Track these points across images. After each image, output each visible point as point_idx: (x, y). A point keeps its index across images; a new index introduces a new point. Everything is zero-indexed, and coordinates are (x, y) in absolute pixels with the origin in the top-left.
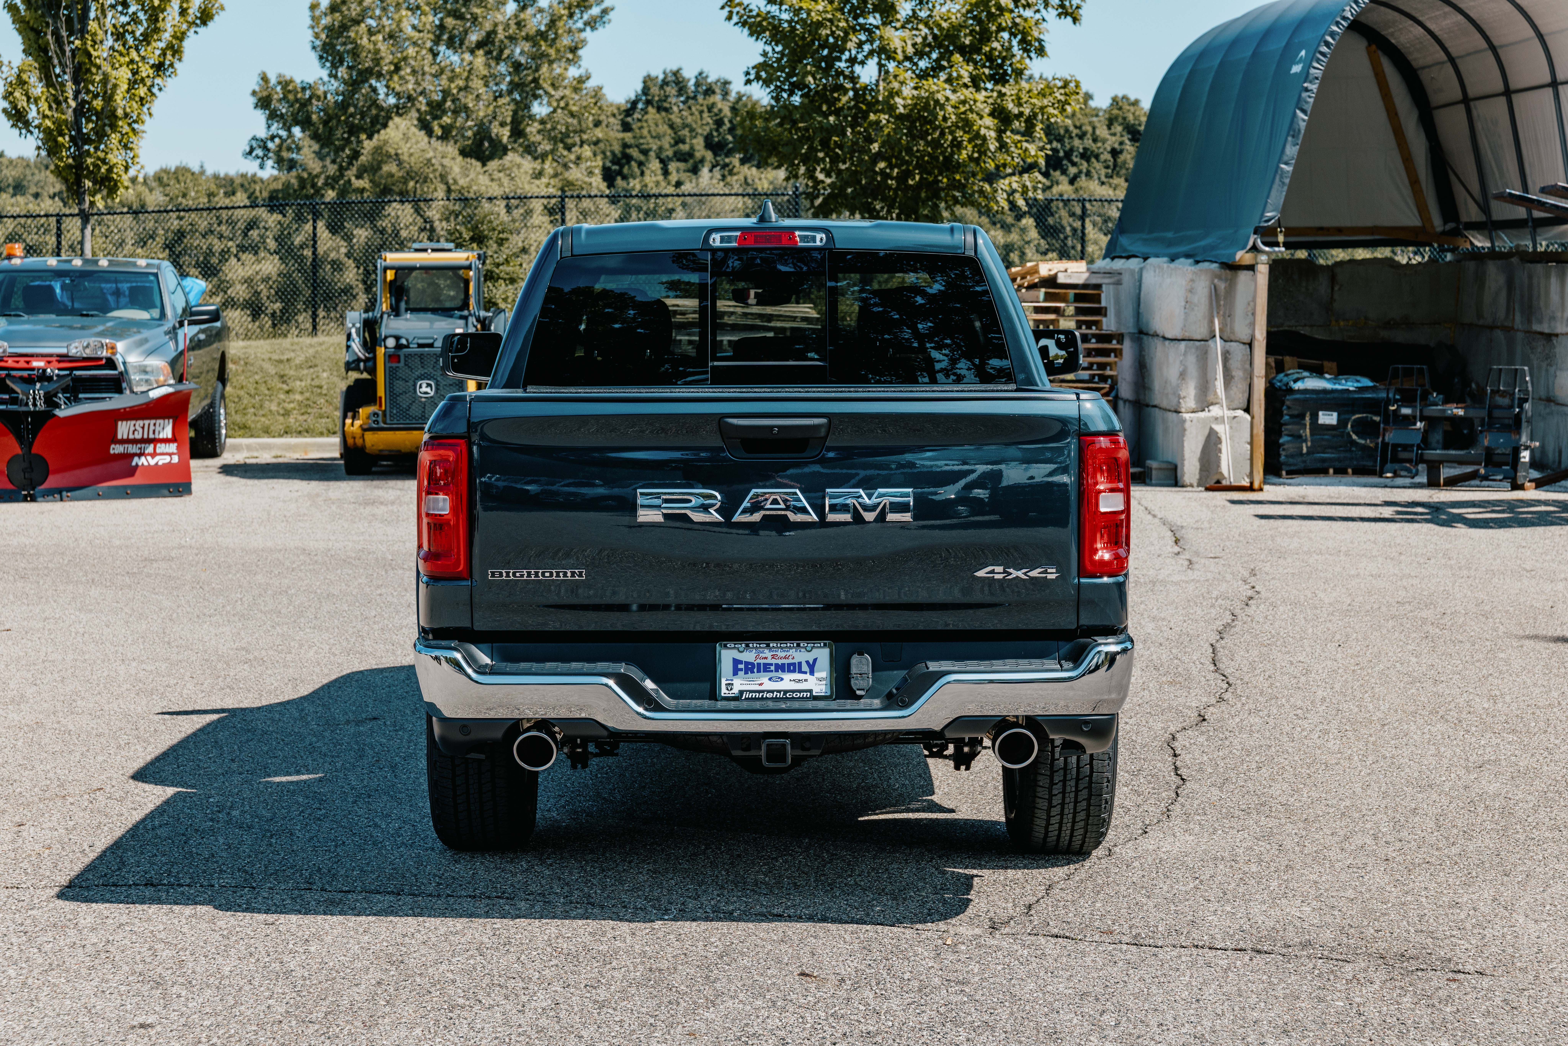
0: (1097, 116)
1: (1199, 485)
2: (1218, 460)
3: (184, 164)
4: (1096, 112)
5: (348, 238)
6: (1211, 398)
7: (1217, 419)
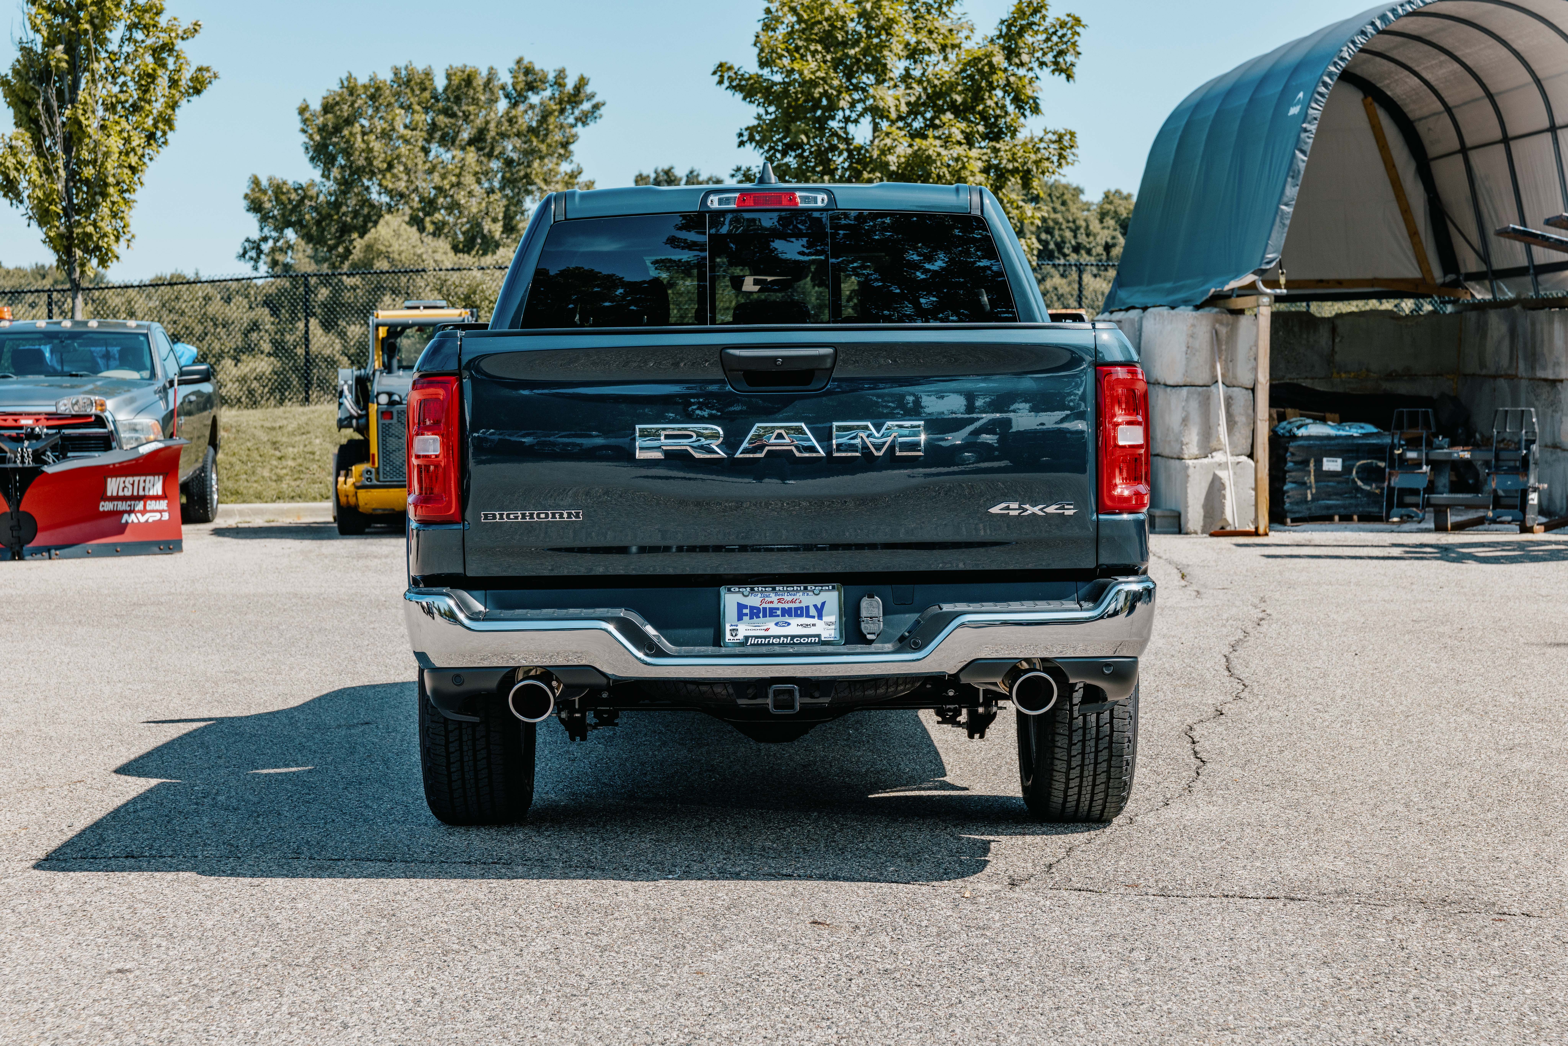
1: (1203, 532)
2: (1222, 506)
6: (1214, 444)
7: (1220, 465)
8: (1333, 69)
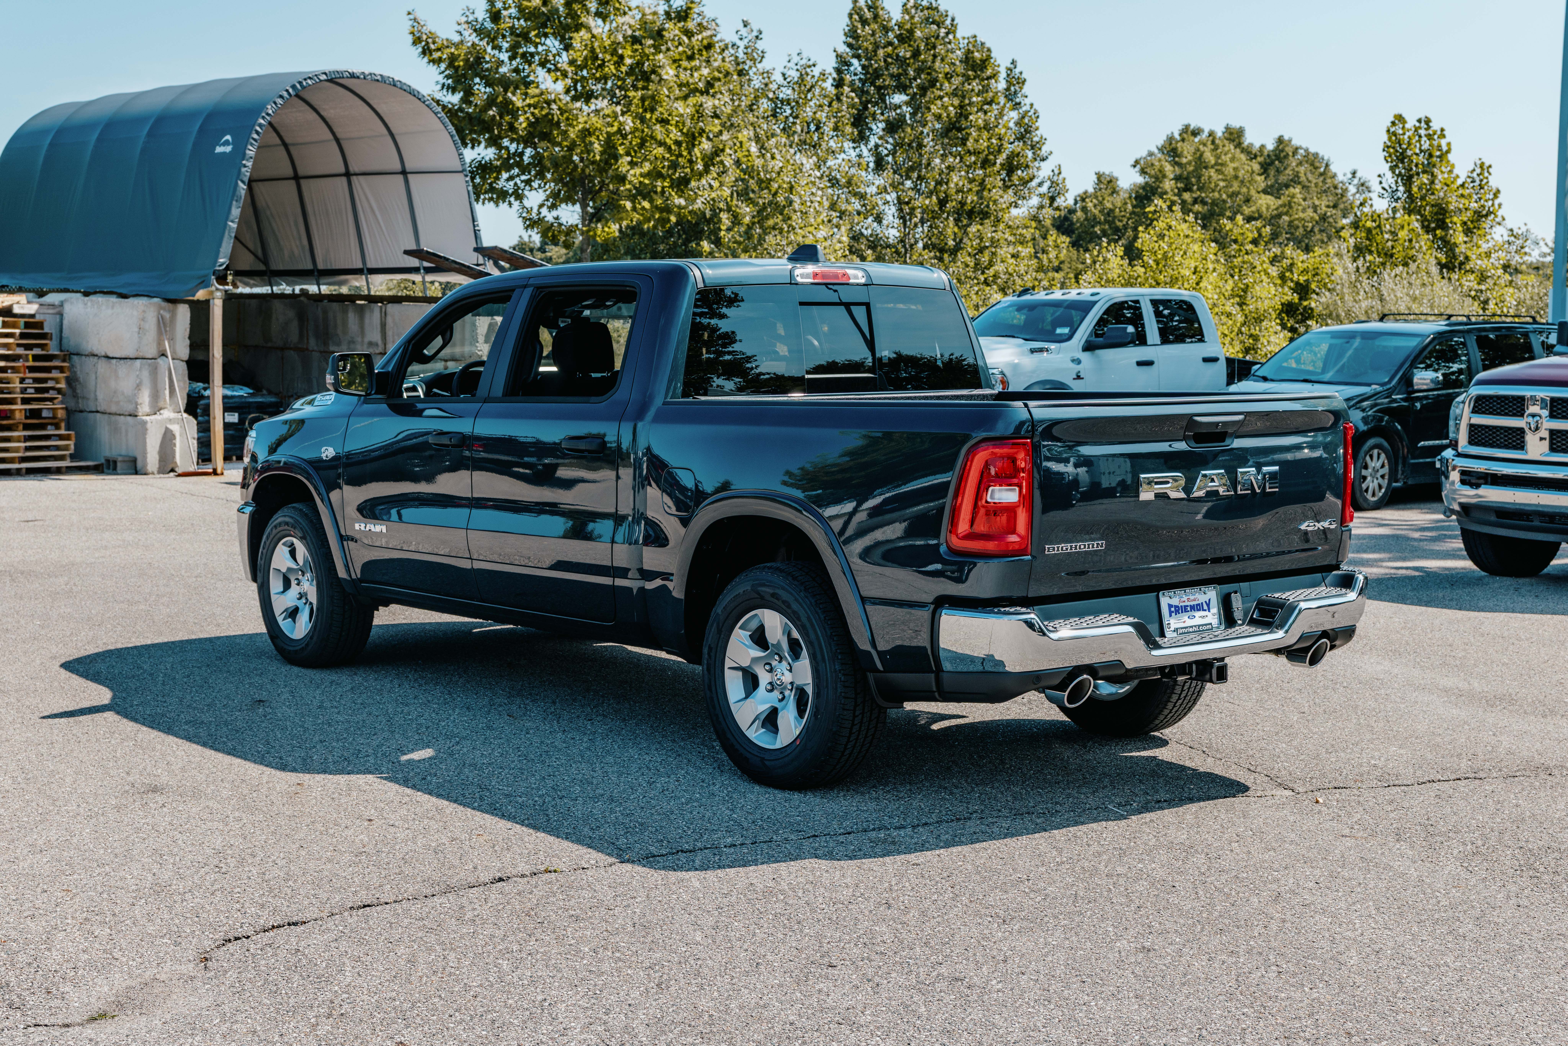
1: (159, 473)
2: (174, 452)
6: (161, 404)
7: (170, 420)
8: (262, 121)
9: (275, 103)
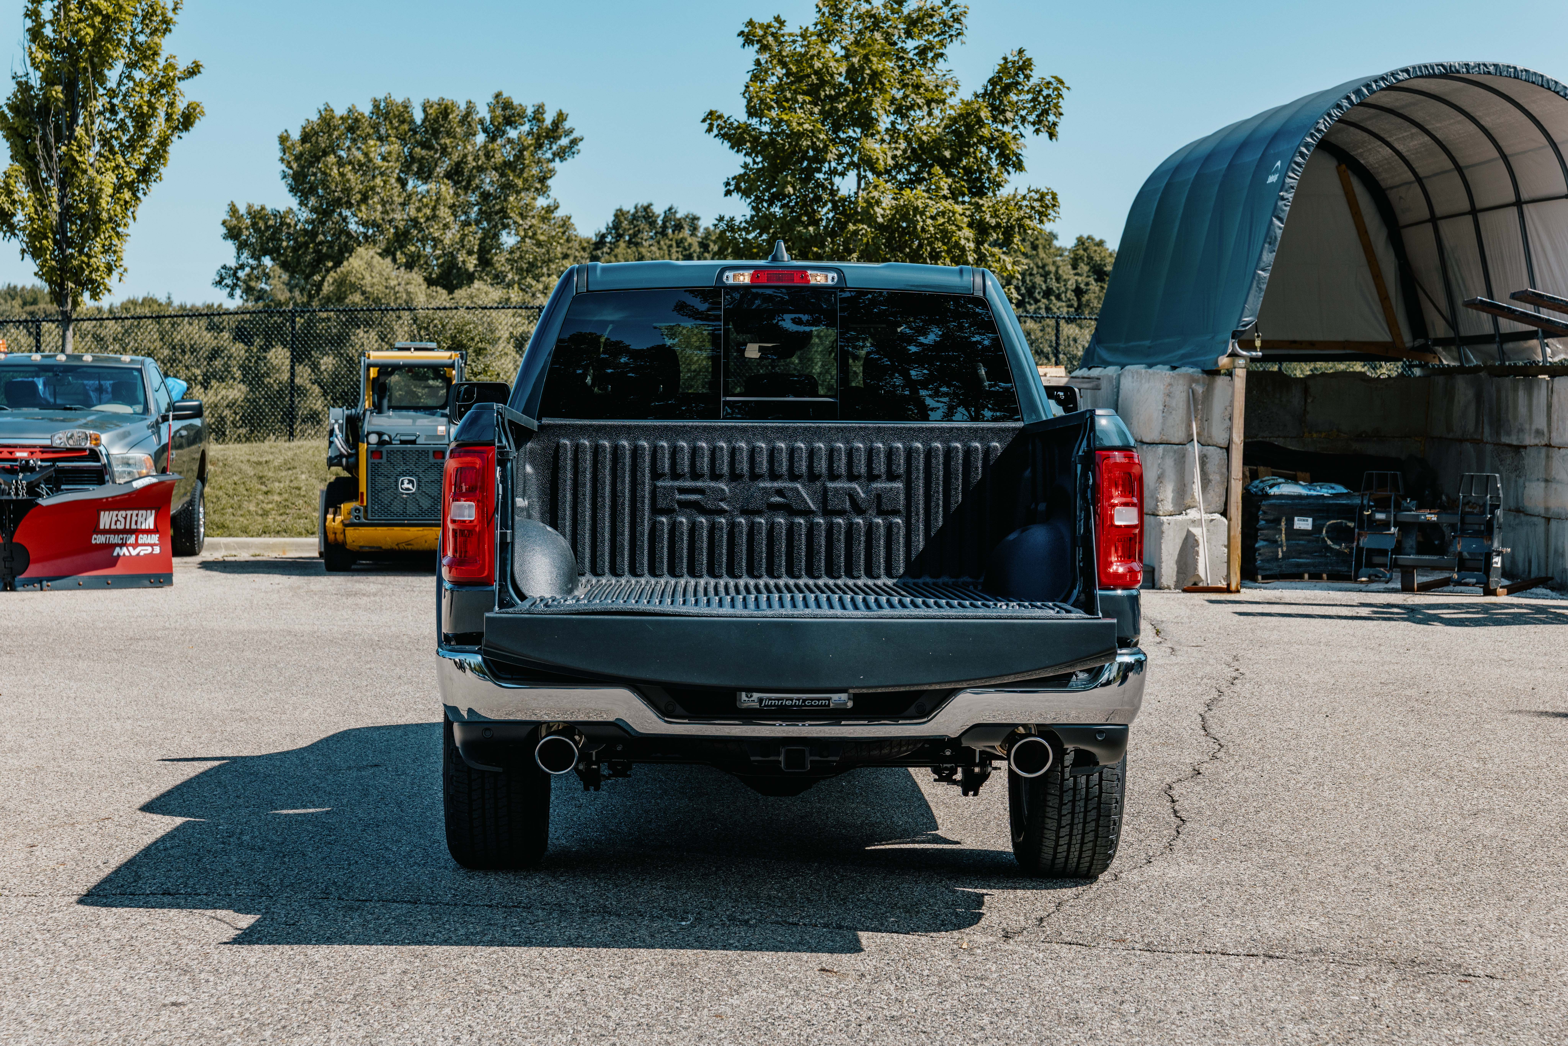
0: (1061, 255)
1: (1176, 588)
2: (1196, 562)
3: (151, 295)
4: (1060, 252)
5: (315, 367)
6: (1188, 501)
7: (1193, 522)
8: (1310, 140)
9: (1329, 115)
